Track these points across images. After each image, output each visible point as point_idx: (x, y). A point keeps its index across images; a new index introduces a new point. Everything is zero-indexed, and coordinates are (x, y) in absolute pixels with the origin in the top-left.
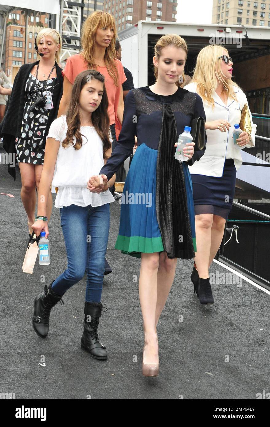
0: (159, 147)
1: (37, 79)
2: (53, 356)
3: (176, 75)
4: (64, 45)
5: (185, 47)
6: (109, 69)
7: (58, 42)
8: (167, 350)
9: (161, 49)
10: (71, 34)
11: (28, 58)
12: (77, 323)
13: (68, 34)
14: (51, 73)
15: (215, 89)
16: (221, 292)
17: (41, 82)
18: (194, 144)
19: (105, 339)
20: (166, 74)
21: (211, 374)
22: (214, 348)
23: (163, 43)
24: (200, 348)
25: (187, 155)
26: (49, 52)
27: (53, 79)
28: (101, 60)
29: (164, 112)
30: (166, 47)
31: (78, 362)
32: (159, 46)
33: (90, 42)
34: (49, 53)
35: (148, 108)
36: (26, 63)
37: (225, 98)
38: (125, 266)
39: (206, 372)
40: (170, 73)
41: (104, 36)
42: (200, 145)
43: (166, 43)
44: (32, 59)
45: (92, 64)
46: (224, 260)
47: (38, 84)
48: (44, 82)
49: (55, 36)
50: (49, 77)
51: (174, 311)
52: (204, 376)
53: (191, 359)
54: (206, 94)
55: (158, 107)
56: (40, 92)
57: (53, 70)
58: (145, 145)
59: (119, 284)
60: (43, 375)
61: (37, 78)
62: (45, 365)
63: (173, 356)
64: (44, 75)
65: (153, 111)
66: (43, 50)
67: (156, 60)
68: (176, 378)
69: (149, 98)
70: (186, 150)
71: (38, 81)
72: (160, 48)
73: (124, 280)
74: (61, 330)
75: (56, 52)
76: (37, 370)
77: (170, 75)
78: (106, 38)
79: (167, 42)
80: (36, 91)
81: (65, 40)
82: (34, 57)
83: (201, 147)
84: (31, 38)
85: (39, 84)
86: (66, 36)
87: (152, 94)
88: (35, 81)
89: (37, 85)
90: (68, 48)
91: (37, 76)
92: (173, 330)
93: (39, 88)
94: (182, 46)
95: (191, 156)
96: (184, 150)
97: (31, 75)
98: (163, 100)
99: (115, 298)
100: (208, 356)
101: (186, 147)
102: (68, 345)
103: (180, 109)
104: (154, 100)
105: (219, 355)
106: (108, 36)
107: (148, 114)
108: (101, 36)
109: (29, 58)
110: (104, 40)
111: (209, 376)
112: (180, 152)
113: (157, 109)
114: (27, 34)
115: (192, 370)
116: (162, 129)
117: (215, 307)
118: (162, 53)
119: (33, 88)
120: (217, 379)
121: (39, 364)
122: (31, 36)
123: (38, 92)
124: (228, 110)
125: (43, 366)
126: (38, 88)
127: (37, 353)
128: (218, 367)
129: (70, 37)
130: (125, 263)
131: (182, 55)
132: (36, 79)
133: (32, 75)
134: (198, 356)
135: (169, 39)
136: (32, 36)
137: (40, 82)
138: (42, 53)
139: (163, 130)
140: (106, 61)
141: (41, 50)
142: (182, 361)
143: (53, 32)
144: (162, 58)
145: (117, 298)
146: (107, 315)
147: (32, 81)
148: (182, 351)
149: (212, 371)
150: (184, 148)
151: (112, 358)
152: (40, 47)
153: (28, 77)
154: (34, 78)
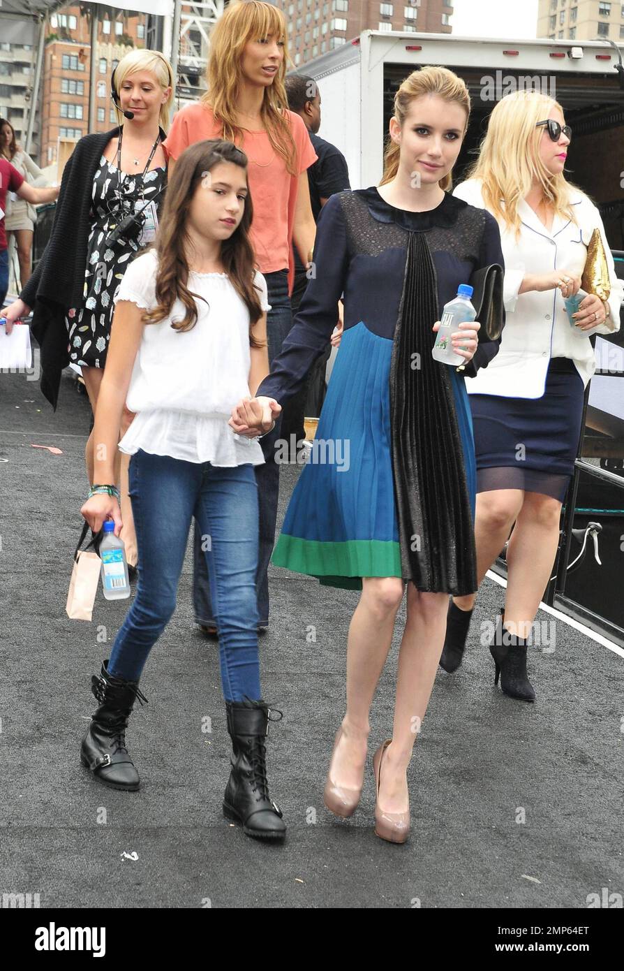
0: (396, 333)
1: (119, 171)
2: (157, 836)
3: (439, 164)
4: (183, 90)
5: (466, 100)
6: (273, 135)
7: (167, 83)
8: (430, 822)
9: (409, 103)
10: (199, 63)
11: (97, 121)
12: (213, 757)
13: (192, 62)
14: (151, 156)
15: (525, 195)
16: (559, 683)
17: (131, 178)
18: (478, 325)
19: (281, 795)
20: (416, 159)
21: (536, 881)
22: (543, 816)
23: (414, 89)
24: (510, 817)
25: (461, 351)
26: (146, 109)
27: (158, 170)
28: (255, 117)
29: (410, 251)
30: (421, 98)
31: (215, 851)
32: (405, 93)
33: (230, 74)
34: (145, 111)
35: (373, 242)
36: (93, 132)
37: (549, 216)
38: (330, 620)
39: (524, 876)
40: (425, 159)
41: (263, 59)
42: (490, 329)
43: (420, 87)
44: (107, 124)
45: (234, 128)
46: (566, 604)
47: (122, 182)
48: (138, 178)
49: (160, 70)
50: (148, 165)
51: (446, 729)
52: (520, 885)
53: (487, 843)
54: (503, 205)
55: (398, 239)
56: (127, 201)
57: (155, 148)
58: (365, 327)
59: (314, 662)
60: (132, 881)
61: (119, 168)
62: (136, 858)
63: (445, 836)
64: (135, 161)
65: (384, 247)
66: (132, 104)
67: (395, 126)
68: (450, 888)
69: (378, 216)
70: (458, 339)
71: (123, 176)
72: (406, 98)
73: (327, 653)
74: (174, 772)
75: (162, 105)
76: (119, 869)
77: (427, 164)
78: (268, 63)
79: (424, 86)
80: (119, 200)
81: (185, 76)
82: (110, 118)
83: (493, 334)
84: (104, 72)
85: (127, 183)
86: (188, 67)
87: (383, 207)
88: (115, 177)
89: (120, 184)
90: (190, 96)
91: (119, 163)
92: (443, 773)
93: (126, 192)
94: (457, 97)
95: (471, 355)
96: (453, 339)
97: (105, 162)
98: (409, 223)
99: (305, 696)
100: (528, 836)
101: (459, 333)
102: (192, 809)
103: (446, 245)
104: (389, 221)
105: (554, 834)
106: (273, 59)
107: (372, 255)
108: (256, 59)
109: (99, 119)
110: (264, 68)
111: (531, 884)
112: (444, 344)
113: (394, 244)
114: (95, 65)
115: (489, 871)
116: (403, 293)
117: (544, 719)
118: (411, 110)
119: (111, 193)
120: (550, 892)
121: (122, 855)
122: (103, 68)
123: (123, 201)
124: (553, 243)
125: (132, 859)
126: (123, 192)
127: (118, 829)
128: (552, 863)
129: (196, 70)
130: (328, 613)
131: (458, 118)
132: (117, 172)
133: (107, 162)
134: (504, 836)
135: (428, 80)
136: (107, 67)
137: (127, 179)
138: (129, 110)
139: (406, 293)
140: (266, 117)
141: (127, 103)
142: (466, 849)
143: (156, 60)
144: (409, 124)
145: (309, 697)
146: (285, 738)
147: (109, 176)
148: (465, 823)
149: (538, 872)
150: (455, 334)
151: (298, 841)
152: (124, 95)
153: (98, 167)
154: (112, 170)
